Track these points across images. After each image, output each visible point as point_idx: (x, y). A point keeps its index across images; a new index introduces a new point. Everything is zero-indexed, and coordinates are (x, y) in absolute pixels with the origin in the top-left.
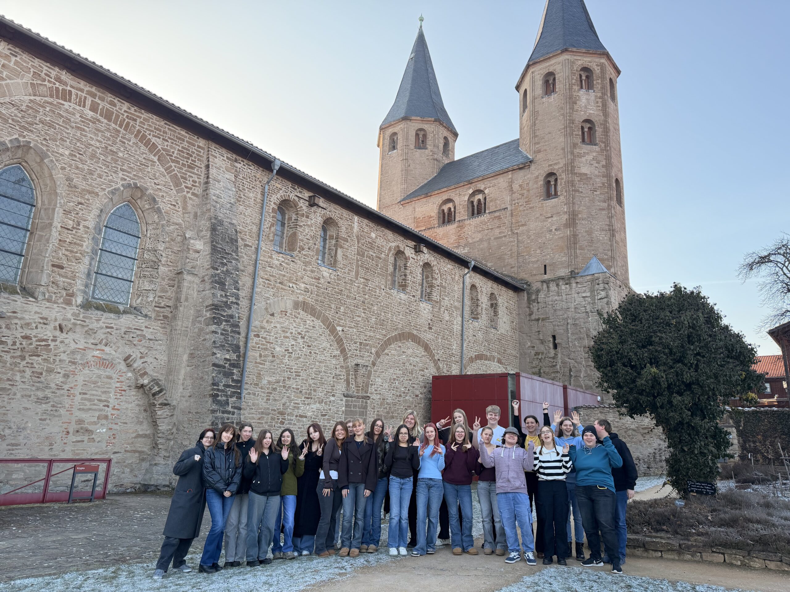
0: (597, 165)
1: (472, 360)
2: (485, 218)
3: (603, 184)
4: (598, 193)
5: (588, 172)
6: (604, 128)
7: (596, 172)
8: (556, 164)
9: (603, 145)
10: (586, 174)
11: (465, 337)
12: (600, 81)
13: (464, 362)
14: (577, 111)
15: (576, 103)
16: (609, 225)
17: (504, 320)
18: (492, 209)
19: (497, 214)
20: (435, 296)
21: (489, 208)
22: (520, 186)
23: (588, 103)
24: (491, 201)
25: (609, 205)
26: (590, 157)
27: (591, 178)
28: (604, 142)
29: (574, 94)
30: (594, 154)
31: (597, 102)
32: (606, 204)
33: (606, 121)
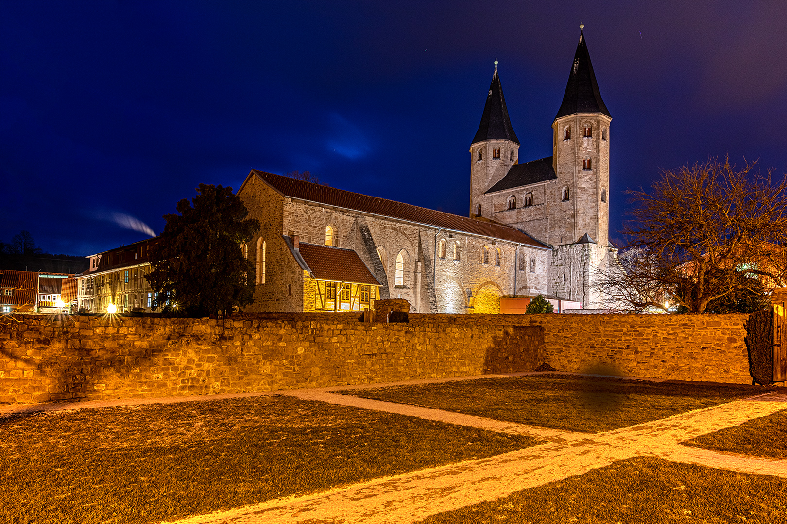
0: (591, 182)
1: (520, 289)
2: (533, 208)
3: (594, 192)
4: (591, 198)
5: (585, 187)
6: (596, 160)
7: (590, 186)
8: (569, 182)
9: (595, 170)
10: (584, 188)
11: (517, 279)
12: (595, 131)
13: (516, 290)
14: (581, 151)
15: (581, 147)
16: (596, 216)
17: (539, 267)
18: (536, 203)
19: (538, 207)
20: (502, 262)
21: (534, 203)
22: (551, 192)
23: (588, 145)
24: (535, 199)
25: (596, 205)
26: (587, 178)
27: (587, 190)
28: (596, 168)
29: (580, 140)
30: (590, 176)
31: (593, 145)
32: (594, 204)
33: (598, 155)
